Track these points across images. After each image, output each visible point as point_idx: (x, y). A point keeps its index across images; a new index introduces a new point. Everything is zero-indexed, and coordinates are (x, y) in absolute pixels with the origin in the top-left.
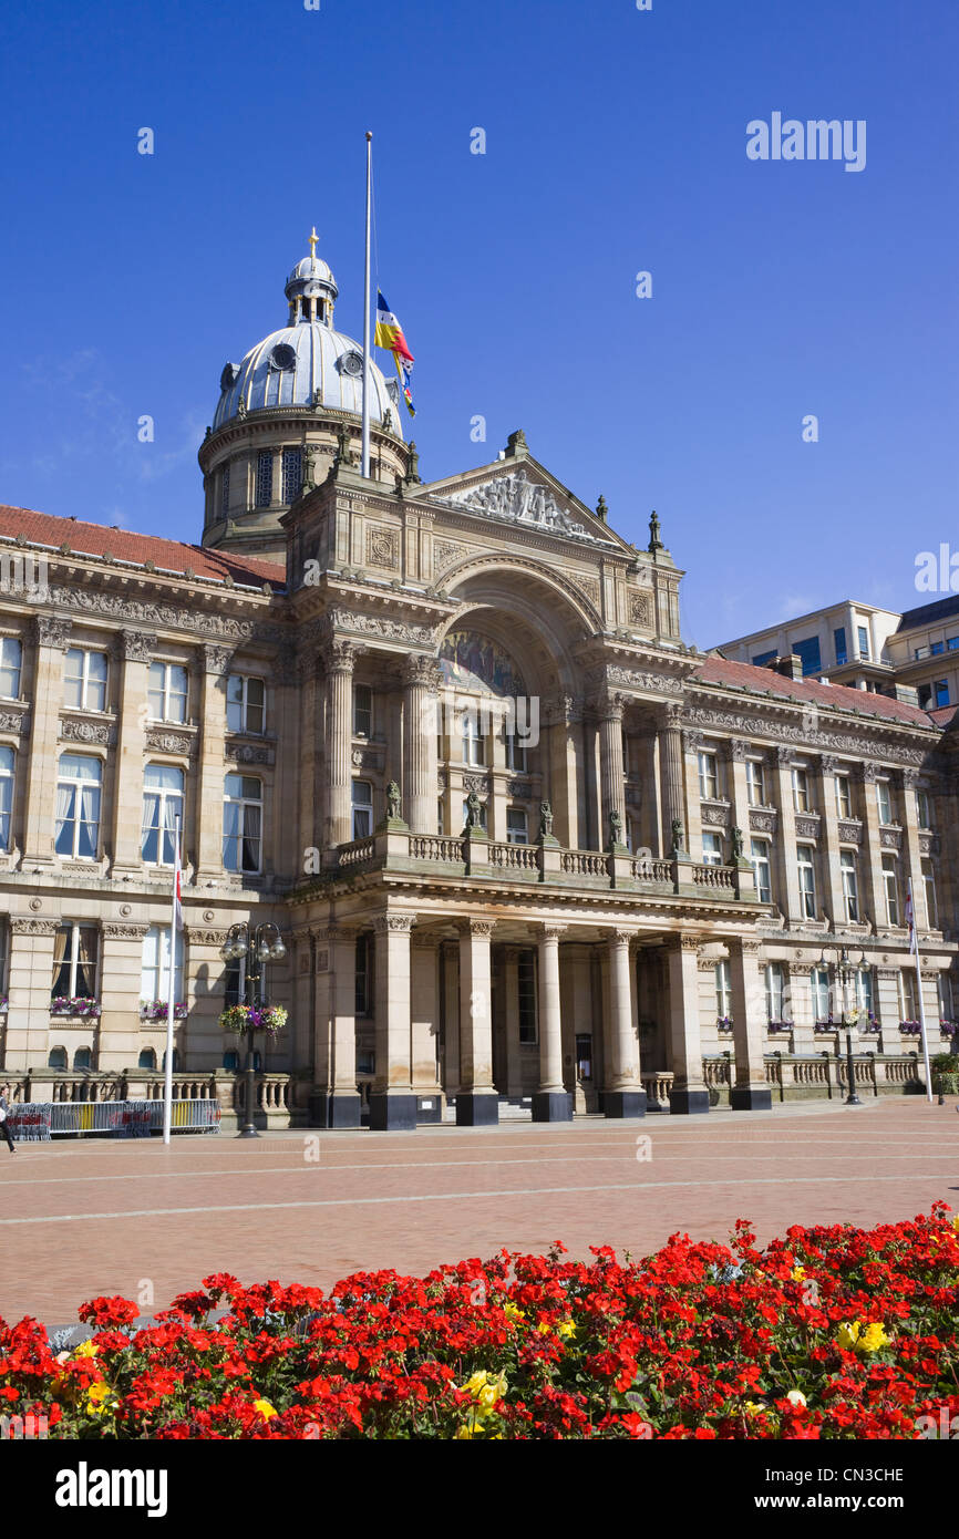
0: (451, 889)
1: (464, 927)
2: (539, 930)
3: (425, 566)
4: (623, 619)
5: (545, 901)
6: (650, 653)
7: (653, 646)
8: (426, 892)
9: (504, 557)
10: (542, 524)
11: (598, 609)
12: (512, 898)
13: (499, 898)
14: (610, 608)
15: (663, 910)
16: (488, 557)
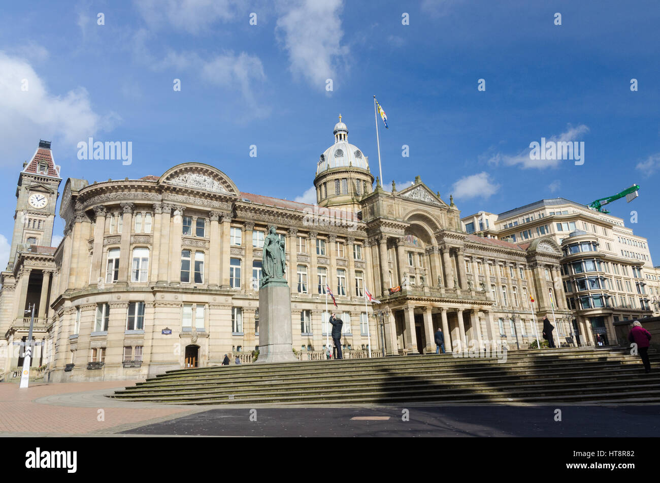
0: (422, 299)
1: (424, 308)
2: (440, 309)
3: (400, 214)
4: (447, 225)
5: (443, 301)
6: (455, 234)
7: (456, 232)
8: (416, 300)
9: (418, 210)
10: (426, 200)
11: (441, 223)
12: (435, 301)
13: (433, 301)
14: (444, 222)
15: (470, 303)
16: (414, 211)
